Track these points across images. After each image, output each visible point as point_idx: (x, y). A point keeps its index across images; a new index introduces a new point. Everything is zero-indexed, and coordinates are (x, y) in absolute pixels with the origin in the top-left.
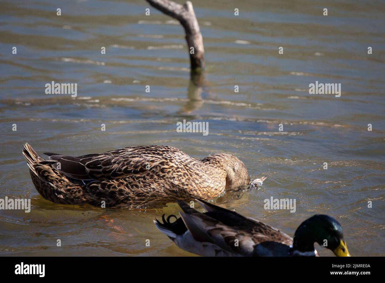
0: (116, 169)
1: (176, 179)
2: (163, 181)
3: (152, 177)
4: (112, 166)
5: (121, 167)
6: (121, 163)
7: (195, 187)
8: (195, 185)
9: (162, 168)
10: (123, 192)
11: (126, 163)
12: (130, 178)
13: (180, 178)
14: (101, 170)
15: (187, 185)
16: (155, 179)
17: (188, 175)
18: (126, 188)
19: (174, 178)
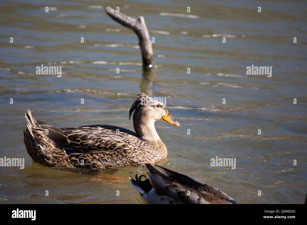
0: (91, 144)
1: (135, 158)
2: (125, 159)
3: (117, 156)
4: (88, 141)
5: (95, 143)
6: (96, 140)
7: (149, 162)
8: (149, 160)
9: (124, 149)
10: (95, 166)
11: (99, 140)
12: (101, 153)
13: (138, 157)
14: (79, 143)
15: (143, 161)
16: (120, 157)
17: (142, 154)
18: (98, 161)
19: (133, 157)
